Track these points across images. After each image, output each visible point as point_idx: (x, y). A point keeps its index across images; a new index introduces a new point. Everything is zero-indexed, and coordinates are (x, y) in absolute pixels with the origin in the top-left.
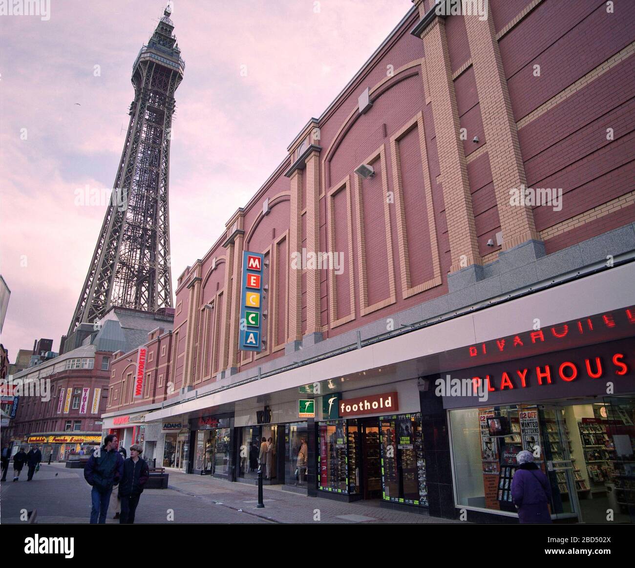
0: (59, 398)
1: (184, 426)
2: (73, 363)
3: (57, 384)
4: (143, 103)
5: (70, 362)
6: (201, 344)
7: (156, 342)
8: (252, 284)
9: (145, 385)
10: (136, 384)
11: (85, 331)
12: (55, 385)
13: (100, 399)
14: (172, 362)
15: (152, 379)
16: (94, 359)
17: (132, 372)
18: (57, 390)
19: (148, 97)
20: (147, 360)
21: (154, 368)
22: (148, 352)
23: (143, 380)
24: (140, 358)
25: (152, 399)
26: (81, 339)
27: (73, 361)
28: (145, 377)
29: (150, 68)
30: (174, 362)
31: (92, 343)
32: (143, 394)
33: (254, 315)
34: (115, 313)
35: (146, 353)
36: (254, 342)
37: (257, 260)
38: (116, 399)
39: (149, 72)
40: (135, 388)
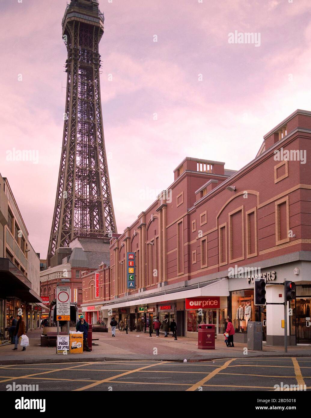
0: (55, 294)
1: (117, 312)
2: (60, 274)
3: (52, 286)
4: (76, 63)
5: (57, 274)
6: (120, 278)
7: (103, 271)
8: (131, 265)
9: (100, 292)
10: (96, 291)
11: (62, 253)
12: (51, 287)
13: (78, 295)
14: (111, 282)
15: (103, 289)
16: (71, 272)
17: (93, 284)
18: (53, 290)
19: (78, 57)
20: (100, 279)
21: (103, 284)
22: (100, 275)
23: (99, 289)
24: (97, 279)
25: (104, 299)
26: (61, 258)
27: (60, 273)
28: (100, 288)
29: (76, 26)
30: (112, 283)
31: (68, 262)
32: (100, 296)
33: (132, 276)
34: (79, 240)
35: (99, 276)
36: (132, 286)
37: (132, 255)
38: (87, 297)
39: (76, 31)
40: (96, 293)
